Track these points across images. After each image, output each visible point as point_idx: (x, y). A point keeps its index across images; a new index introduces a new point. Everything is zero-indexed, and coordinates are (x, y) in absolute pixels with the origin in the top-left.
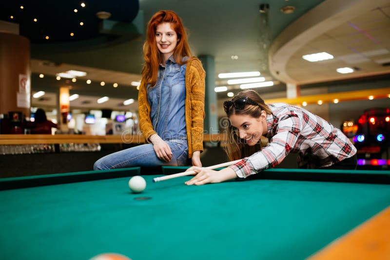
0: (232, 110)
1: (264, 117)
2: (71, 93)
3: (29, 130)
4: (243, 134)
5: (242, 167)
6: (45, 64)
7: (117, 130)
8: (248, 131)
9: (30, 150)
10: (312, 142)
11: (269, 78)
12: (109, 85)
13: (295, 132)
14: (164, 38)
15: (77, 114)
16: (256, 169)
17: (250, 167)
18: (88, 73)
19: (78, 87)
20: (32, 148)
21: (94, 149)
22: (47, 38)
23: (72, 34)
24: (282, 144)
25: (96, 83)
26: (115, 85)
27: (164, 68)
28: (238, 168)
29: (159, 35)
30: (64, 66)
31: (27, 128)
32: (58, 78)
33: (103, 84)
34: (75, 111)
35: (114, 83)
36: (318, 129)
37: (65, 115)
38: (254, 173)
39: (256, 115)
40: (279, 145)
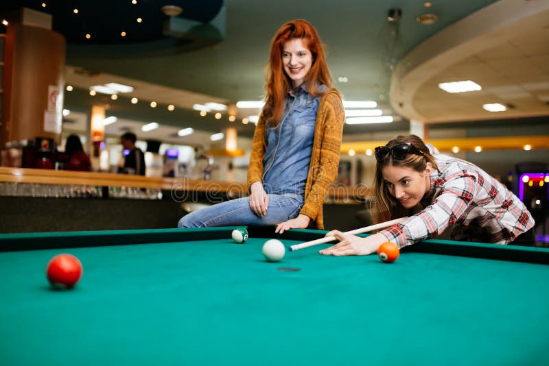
0: (388, 160)
1: (429, 171)
2: (108, 114)
3: (62, 165)
4: (400, 192)
5: (397, 235)
6: (77, 72)
7: (180, 171)
8: (408, 189)
9: (69, 192)
10: (483, 210)
11: (389, 111)
12: (162, 107)
13: (465, 197)
14: (295, 61)
15: (112, 144)
16: (413, 238)
17: (407, 236)
18: (135, 88)
19: (119, 107)
20: (72, 190)
21: (153, 197)
22: (88, 36)
23: (123, 34)
24: (448, 211)
25: (144, 104)
26: (171, 108)
27: (294, 98)
28: (392, 236)
29: (286, 55)
30: (103, 76)
31: (59, 161)
32: (93, 93)
33: (153, 105)
34: (109, 140)
35: (169, 105)
36: (493, 193)
37: (97, 144)
38: (410, 244)
39: (419, 168)
40: (442, 211)
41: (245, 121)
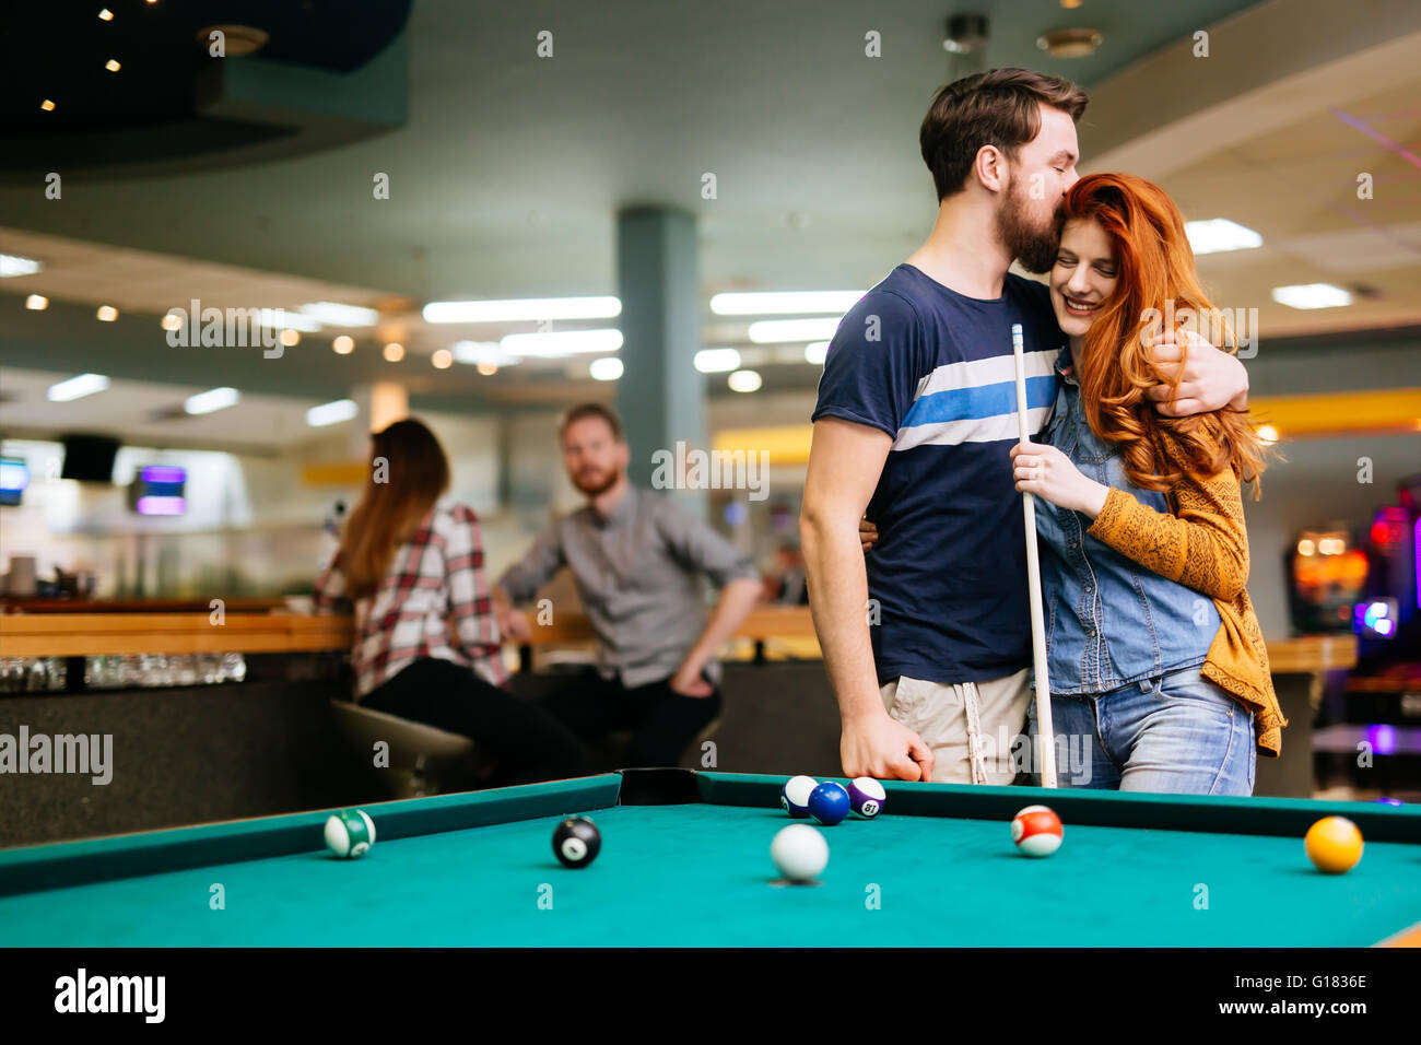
23: (48, 106)
41: (441, 360)
